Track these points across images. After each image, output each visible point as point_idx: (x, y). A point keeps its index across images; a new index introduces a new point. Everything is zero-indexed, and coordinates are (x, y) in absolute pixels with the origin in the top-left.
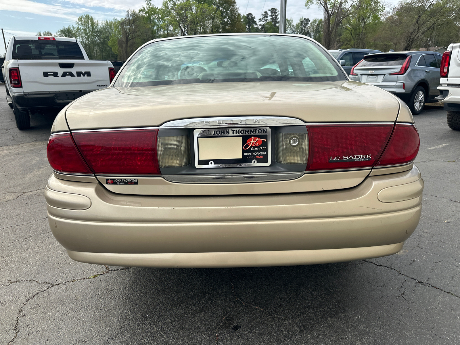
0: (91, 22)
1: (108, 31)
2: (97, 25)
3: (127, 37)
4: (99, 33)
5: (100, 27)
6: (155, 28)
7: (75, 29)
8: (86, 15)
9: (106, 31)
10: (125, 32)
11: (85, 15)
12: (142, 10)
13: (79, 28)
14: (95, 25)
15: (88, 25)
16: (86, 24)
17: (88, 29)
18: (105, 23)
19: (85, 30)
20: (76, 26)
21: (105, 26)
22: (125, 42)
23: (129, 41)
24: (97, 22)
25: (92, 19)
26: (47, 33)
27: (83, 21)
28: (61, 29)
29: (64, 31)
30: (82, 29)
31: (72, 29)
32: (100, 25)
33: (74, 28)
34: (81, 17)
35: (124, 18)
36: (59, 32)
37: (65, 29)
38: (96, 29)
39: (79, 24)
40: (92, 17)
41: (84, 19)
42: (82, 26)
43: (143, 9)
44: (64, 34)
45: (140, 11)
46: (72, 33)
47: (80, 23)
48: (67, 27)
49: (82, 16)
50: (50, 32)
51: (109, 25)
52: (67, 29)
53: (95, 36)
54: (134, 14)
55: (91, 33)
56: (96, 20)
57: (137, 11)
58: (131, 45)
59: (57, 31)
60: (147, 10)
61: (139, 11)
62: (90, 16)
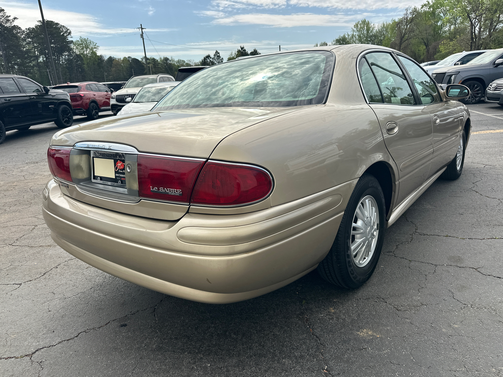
0: (366, 27)
1: (384, 34)
2: (373, 29)
3: (402, 38)
4: (373, 38)
5: (375, 30)
6: (439, 23)
7: (350, 37)
8: (363, 20)
9: (381, 35)
10: (401, 33)
11: (361, 21)
12: (425, 5)
13: (354, 35)
14: (370, 30)
15: (364, 30)
16: (361, 29)
17: (363, 34)
18: (381, 26)
19: (359, 36)
20: (350, 33)
21: (381, 29)
22: (399, 45)
23: (403, 43)
24: (373, 26)
25: (368, 24)
26: (323, 44)
27: (359, 26)
28: (337, 38)
29: (339, 40)
30: (356, 35)
31: (347, 36)
32: (376, 28)
33: (348, 36)
34: (357, 23)
35: (401, 18)
36: (334, 41)
37: (341, 37)
38: (371, 34)
39: (354, 31)
40: (368, 21)
41: (360, 25)
42: (357, 32)
43: (427, 3)
44: (338, 42)
45: (423, 7)
46: (346, 41)
47: (355, 29)
48: (342, 35)
49: (359, 22)
50: (326, 42)
51: (385, 28)
52: (342, 38)
53: (369, 41)
54: (415, 10)
55: (365, 39)
56: (372, 24)
57: (419, 7)
58: (405, 47)
59: (333, 41)
60: (432, 4)
61: (421, 7)
62: (366, 21)
